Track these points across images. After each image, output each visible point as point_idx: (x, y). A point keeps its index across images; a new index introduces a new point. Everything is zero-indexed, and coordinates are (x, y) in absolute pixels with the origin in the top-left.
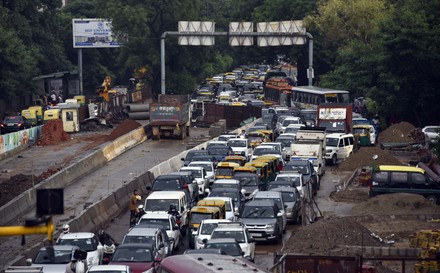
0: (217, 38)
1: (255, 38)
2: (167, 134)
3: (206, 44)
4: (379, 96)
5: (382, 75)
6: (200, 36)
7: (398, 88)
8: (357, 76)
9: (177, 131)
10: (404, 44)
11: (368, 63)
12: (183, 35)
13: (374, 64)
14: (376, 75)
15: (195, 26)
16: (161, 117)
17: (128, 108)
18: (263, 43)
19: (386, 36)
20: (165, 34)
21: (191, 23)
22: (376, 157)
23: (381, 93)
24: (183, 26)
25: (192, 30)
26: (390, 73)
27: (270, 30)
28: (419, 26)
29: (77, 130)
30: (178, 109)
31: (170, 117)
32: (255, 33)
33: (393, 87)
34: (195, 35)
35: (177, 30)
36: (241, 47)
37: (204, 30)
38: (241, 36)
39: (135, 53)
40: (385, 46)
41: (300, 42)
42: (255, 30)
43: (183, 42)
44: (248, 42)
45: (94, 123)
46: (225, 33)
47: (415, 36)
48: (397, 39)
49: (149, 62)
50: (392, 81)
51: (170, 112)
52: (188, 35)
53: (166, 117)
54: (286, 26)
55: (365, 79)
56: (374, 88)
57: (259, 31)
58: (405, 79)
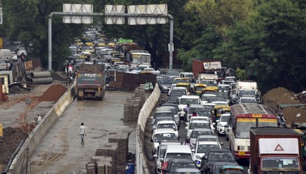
0: (94, 18)
1: (126, 18)
2: (89, 96)
3: (85, 23)
4: (260, 67)
5: (263, 50)
6: (81, 16)
7: (275, 60)
8: (241, 50)
9: (98, 94)
10: (281, 25)
11: (251, 40)
12: (67, 15)
13: (256, 41)
14: (257, 50)
15: (77, 8)
16: (86, 82)
17: (32, 74)
18: (132, 22)
19: (265, 19)
20: (52, 14)
21: (73, 5)
22: (299, 115)
23: (261, 64)
24: (67, 8)
25: (74, 11)
26: (269, 48)
27: (139, 12)
28: (293, 11)
29: (8, 92)
30: (100, 75)
31: (94, 82)
32: (126, 14)
33: (272, 60)
34: (77, 15)
35: (62, 11)
36: (114, 25)
37: (85, 11)
38: (115, 16)
39: (25, 29)
40: (265, 26)
41: (163, 21)
42: (126, 12)
43: (67, 21)
44: (120, 22)
45: (18, 87)
46: (102, 14)
47: (290, 19)
48: (275, 21)
49: (38, 37)
50: (271, 55)
51: (93, 78)
52: (71, 16)
53: (90, 82)
54: (152, 9)
55: (249, 53)
56: (256, 60)
57: (129, 12)
58: (281, 53)
